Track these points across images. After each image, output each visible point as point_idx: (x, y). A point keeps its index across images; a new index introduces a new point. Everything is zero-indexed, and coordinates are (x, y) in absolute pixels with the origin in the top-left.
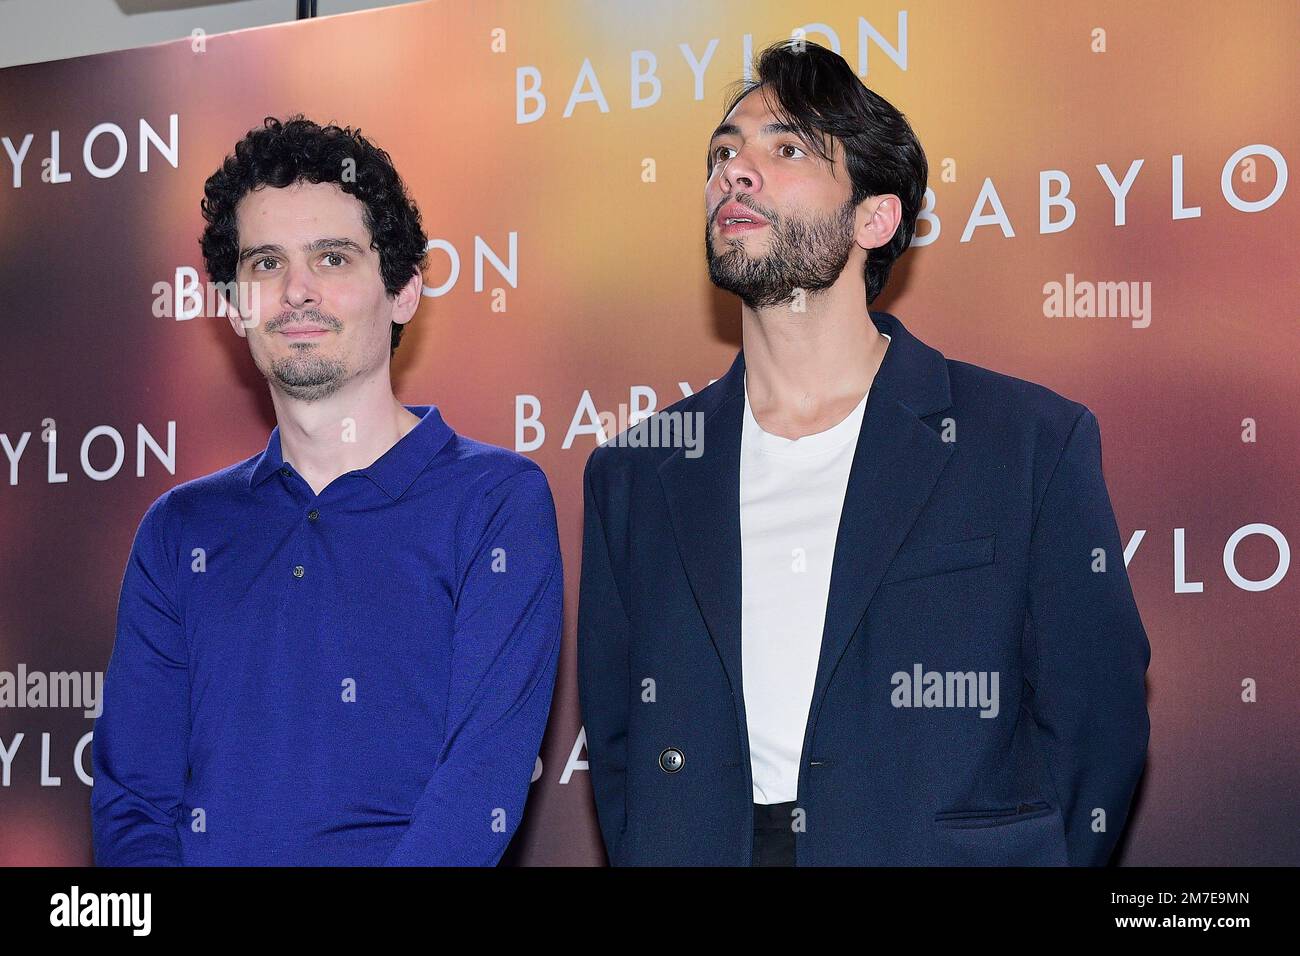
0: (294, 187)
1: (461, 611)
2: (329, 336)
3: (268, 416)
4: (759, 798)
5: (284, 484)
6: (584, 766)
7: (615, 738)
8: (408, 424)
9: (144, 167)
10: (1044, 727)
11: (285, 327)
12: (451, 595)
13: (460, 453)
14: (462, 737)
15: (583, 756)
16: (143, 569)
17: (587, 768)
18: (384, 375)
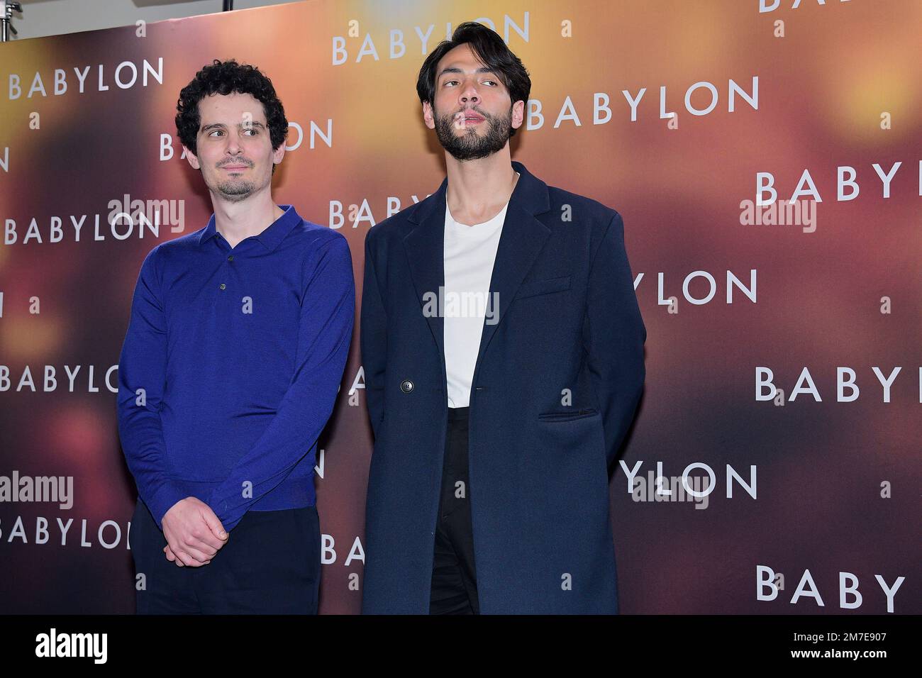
0: (232, 94)
1: (303, 308)
2: (248, 171)
3: (210, 209)
4: (451, 405)
5: (216, 242)
6: (362, 386)
7: (379, 373)
8: (280, 214)
9: (145, 84)
10: (592, 371)
11: (226, 165)
12: (298, 299)
13: (304, 229)
14: (303, 371)
15: (361, 381)
16: (145, 283)
17: (364, 387)
18: (268, 189)
